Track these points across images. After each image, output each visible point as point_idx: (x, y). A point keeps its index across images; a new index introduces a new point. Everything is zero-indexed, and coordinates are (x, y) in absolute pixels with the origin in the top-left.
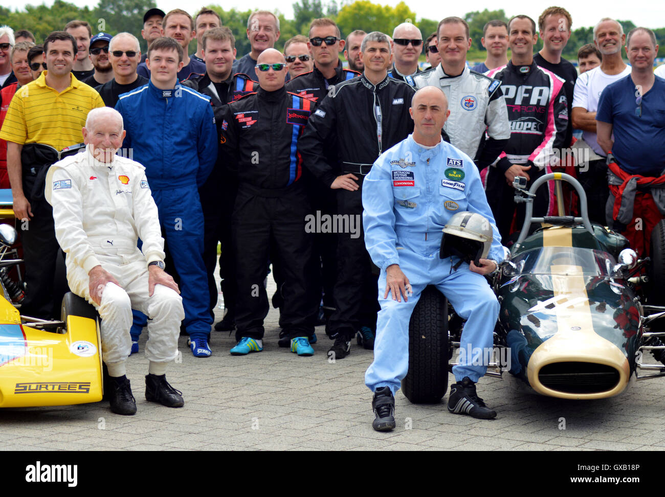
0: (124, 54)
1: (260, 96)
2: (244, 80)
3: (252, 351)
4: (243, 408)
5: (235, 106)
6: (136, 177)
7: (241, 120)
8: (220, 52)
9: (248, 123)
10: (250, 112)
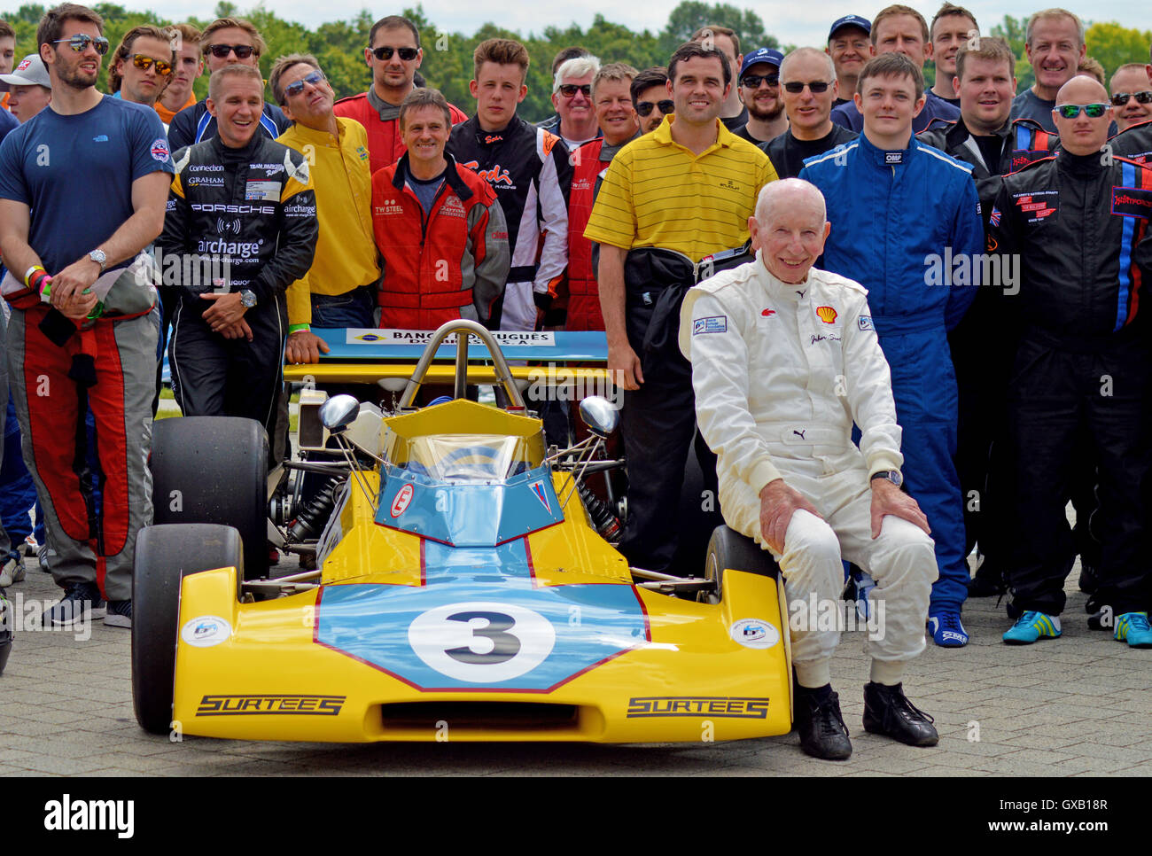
0: (806, 88)
1: (1061, 165)
2: (1031, 131)
3: (1044, 637)
4: (1051, 750)
5: (1016, 181)
6: (850, 310)
7: (1026, 208)
8: (990, 81)
9: (1039, 214)
10: (1043, 193)
